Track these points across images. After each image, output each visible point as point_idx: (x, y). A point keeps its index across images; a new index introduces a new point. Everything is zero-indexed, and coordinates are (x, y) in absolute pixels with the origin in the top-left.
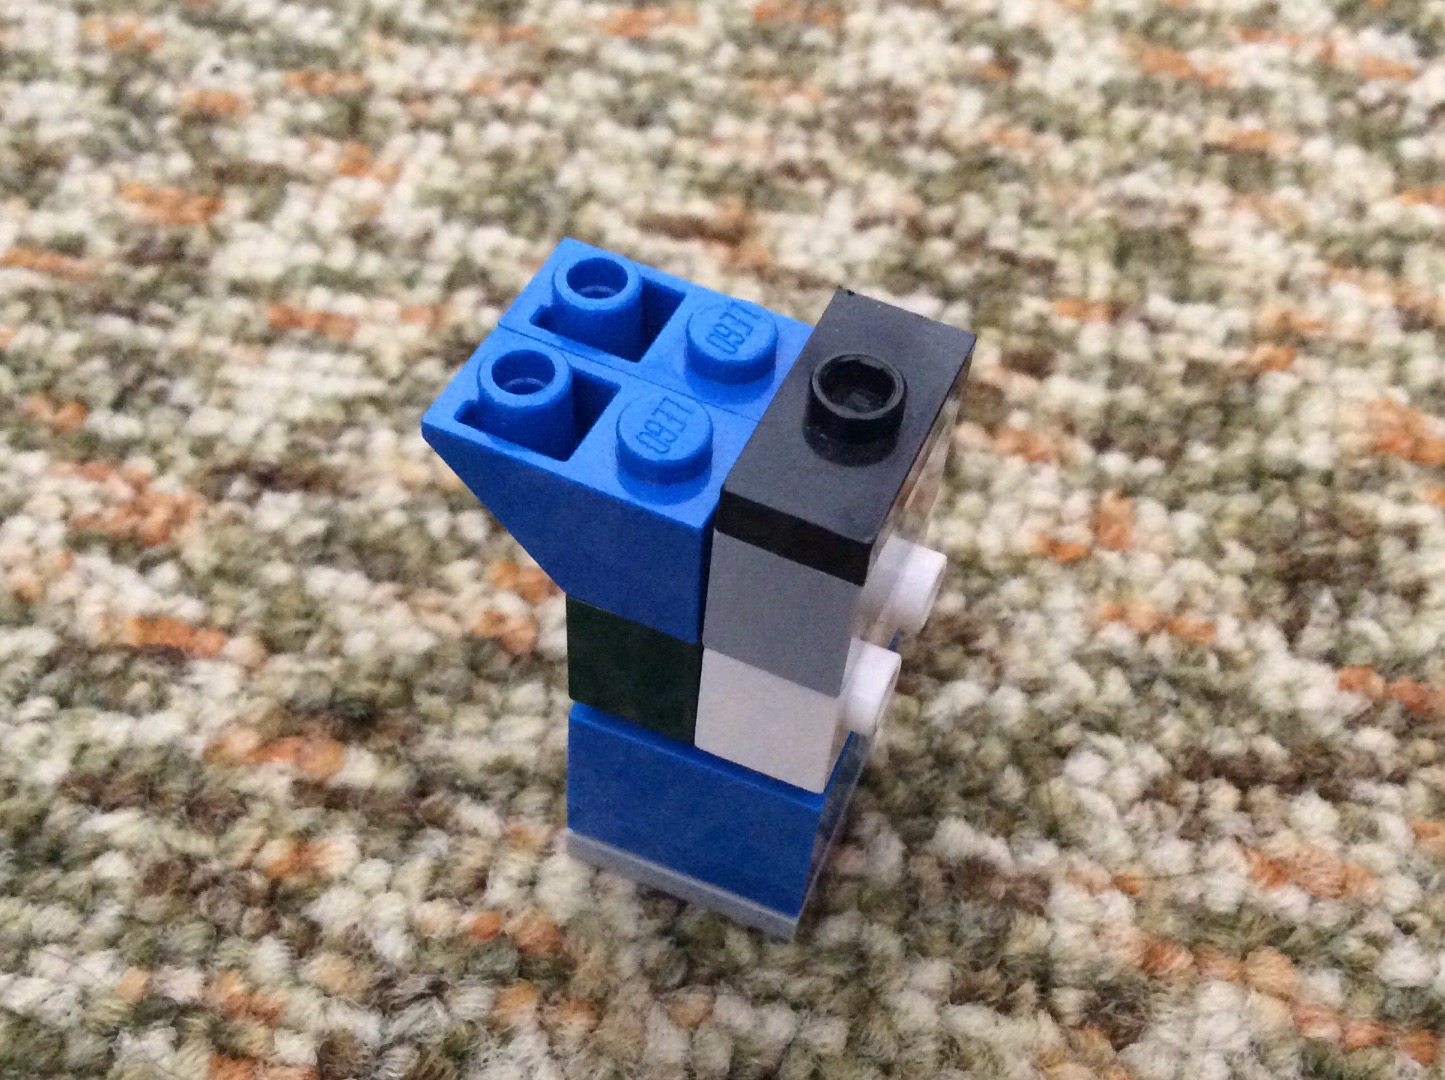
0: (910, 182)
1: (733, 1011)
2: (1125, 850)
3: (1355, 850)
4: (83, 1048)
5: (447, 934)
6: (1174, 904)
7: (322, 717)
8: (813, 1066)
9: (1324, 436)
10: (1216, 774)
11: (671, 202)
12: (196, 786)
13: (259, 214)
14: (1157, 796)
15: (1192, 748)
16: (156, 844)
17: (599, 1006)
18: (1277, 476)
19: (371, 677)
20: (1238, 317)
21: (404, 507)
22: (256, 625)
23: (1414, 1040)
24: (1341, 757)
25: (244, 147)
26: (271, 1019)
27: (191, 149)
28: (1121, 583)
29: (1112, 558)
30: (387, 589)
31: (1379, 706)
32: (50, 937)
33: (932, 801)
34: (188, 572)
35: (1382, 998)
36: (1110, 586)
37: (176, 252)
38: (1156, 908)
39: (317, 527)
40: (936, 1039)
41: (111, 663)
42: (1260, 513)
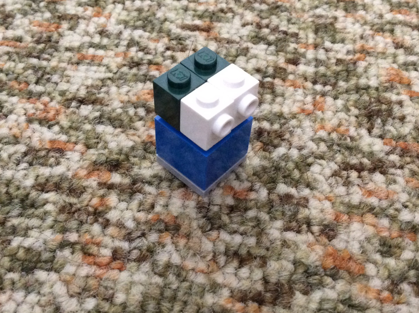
0: (256, 13)
1: (225, 236)
2: (328, 189)
3: (390, 187)
4: (46, 256)
5: (145, 220)
6: (342, 203)
7: (104, 165)
8: (248, 249)
9: (375, 77)
10: (351, 169)
11: (189, 21)
12: (71, 185)
13: (71, 29)
14: (336, 175)
15: (344, 162)
16: (61, 201)
17: (188, 236)
18: (363, 89)
19: (117, 154)
20: (350, 47)
21: (121, 108)
22: (83, 141)
23: (410, 235)
24: (385, 162)
25: (65, 10)
26: (98, 245)
27: (50, 11)
28: (322, 119)
29: (319, 113)
30: (119, 130)
31: (395, 148)
32: (34, 227)
33: (275, 179)
34: (62, 128)
35: (400, 225)
36: (319, 120)
37: (49, 39)
38: (337, 204)
39: (97, 114)
40: (280, 241)
41: (43, 153)
42: (359, 99)
